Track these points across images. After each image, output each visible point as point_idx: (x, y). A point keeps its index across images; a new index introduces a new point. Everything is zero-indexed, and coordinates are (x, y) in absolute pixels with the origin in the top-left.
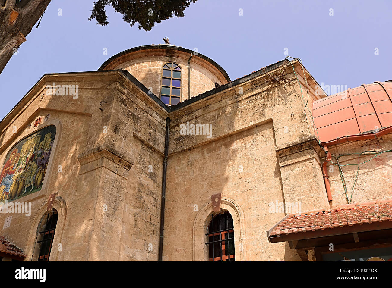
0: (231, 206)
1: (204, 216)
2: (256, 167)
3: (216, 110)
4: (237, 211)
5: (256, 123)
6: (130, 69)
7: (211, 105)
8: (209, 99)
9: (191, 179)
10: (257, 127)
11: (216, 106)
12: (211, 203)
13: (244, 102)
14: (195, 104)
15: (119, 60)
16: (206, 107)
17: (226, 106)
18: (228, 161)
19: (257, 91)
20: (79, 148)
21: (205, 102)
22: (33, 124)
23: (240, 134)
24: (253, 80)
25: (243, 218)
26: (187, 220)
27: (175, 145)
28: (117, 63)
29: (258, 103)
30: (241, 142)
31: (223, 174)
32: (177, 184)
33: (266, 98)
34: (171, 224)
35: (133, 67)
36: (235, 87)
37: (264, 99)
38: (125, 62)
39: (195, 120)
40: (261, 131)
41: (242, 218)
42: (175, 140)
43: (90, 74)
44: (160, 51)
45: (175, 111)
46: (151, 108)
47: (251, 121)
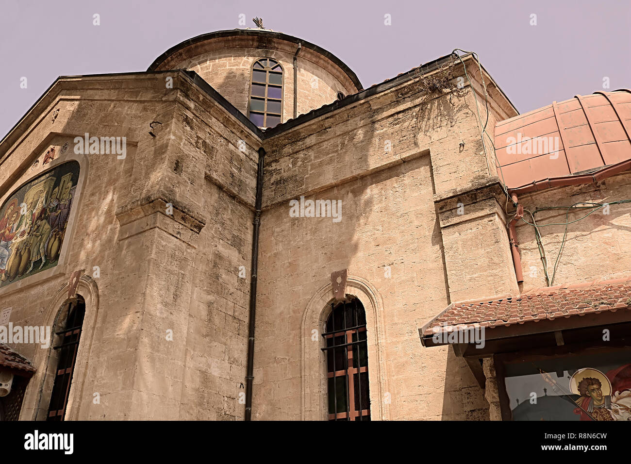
0: (361, 290)
1: (320, 305)
2: (403, 228)
3: (338, 136)
4: (372, 298)
5: (404, 157)
6: (200, 69)
7: (330, 128)
8: (328, 118)
9: (299, 248)
10: (405, 163)
11: (339, 129)
12: (330, 285)
13: (383, 123)
14: (306, 127)
15: (181, 54)
16: (322, 130)
17: (355, 129)
18: (358, 218)
19: (406, 104)
20: (119, 198)
21: (322, 123)
22: (41, 159)
23: (377, 174)
24: (399, 87)
25: (382, 309)
26: (292, 314)
27: (273, 193)
28: (178, 58)
29: (406, 124)
30: (379, 187)
31: (350, 239)
32: (276, 255)
33: (420, 117)
34: (267, 318)
35: (204, 65)
36: (369, 98)
37: (417, 118)
38: (191, 57)
39: (305, 152)
40: (411, 170)
41: (380, 309)
42: (272, 184)
43: (133, 77)
44: (248, 40)
45: (273, 138)
46: (233, 133)
47: (395, 154)
